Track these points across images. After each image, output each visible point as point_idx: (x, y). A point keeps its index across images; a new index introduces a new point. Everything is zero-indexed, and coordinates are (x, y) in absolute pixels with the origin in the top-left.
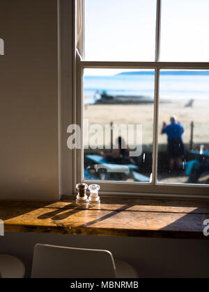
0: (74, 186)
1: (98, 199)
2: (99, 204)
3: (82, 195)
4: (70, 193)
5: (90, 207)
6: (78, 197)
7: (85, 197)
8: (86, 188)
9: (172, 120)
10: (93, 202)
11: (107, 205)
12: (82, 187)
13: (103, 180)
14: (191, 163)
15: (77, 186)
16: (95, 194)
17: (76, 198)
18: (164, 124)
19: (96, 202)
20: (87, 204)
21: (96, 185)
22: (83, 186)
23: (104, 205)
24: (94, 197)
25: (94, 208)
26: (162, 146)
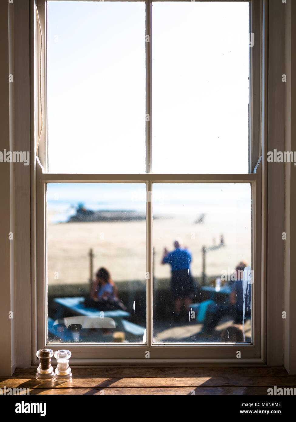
0: (33, 354)
1: (68, 371)
2: (71, 379)
3: (45, 367)
4: (28, 365)
5: (57, 384)
6: (39, 370)
7: (50, 370)
8: (51, 356)
9: (176, 244)
10: (62, 376)
11: (82, 380)
12: (45, 355)
13: (77, 342)
14: (204, 305)
15: (38, 353)
16: (65, 364)
17: (36, 371)
18: (166, 251)
19: (66, 377)
20: (54, 380)
21: (66, 351)
22: (47, 354)
23: (77, 380)
24: (62, 369)
25: (63, 385)
26: (162, 282)
